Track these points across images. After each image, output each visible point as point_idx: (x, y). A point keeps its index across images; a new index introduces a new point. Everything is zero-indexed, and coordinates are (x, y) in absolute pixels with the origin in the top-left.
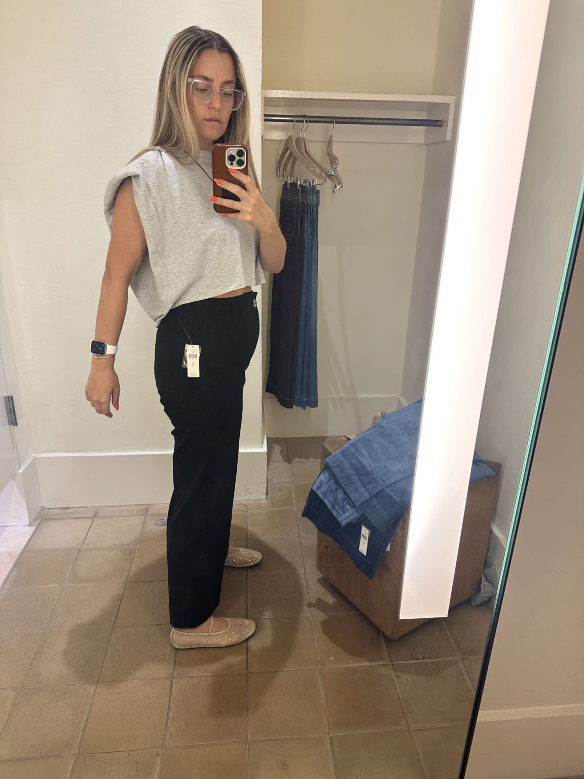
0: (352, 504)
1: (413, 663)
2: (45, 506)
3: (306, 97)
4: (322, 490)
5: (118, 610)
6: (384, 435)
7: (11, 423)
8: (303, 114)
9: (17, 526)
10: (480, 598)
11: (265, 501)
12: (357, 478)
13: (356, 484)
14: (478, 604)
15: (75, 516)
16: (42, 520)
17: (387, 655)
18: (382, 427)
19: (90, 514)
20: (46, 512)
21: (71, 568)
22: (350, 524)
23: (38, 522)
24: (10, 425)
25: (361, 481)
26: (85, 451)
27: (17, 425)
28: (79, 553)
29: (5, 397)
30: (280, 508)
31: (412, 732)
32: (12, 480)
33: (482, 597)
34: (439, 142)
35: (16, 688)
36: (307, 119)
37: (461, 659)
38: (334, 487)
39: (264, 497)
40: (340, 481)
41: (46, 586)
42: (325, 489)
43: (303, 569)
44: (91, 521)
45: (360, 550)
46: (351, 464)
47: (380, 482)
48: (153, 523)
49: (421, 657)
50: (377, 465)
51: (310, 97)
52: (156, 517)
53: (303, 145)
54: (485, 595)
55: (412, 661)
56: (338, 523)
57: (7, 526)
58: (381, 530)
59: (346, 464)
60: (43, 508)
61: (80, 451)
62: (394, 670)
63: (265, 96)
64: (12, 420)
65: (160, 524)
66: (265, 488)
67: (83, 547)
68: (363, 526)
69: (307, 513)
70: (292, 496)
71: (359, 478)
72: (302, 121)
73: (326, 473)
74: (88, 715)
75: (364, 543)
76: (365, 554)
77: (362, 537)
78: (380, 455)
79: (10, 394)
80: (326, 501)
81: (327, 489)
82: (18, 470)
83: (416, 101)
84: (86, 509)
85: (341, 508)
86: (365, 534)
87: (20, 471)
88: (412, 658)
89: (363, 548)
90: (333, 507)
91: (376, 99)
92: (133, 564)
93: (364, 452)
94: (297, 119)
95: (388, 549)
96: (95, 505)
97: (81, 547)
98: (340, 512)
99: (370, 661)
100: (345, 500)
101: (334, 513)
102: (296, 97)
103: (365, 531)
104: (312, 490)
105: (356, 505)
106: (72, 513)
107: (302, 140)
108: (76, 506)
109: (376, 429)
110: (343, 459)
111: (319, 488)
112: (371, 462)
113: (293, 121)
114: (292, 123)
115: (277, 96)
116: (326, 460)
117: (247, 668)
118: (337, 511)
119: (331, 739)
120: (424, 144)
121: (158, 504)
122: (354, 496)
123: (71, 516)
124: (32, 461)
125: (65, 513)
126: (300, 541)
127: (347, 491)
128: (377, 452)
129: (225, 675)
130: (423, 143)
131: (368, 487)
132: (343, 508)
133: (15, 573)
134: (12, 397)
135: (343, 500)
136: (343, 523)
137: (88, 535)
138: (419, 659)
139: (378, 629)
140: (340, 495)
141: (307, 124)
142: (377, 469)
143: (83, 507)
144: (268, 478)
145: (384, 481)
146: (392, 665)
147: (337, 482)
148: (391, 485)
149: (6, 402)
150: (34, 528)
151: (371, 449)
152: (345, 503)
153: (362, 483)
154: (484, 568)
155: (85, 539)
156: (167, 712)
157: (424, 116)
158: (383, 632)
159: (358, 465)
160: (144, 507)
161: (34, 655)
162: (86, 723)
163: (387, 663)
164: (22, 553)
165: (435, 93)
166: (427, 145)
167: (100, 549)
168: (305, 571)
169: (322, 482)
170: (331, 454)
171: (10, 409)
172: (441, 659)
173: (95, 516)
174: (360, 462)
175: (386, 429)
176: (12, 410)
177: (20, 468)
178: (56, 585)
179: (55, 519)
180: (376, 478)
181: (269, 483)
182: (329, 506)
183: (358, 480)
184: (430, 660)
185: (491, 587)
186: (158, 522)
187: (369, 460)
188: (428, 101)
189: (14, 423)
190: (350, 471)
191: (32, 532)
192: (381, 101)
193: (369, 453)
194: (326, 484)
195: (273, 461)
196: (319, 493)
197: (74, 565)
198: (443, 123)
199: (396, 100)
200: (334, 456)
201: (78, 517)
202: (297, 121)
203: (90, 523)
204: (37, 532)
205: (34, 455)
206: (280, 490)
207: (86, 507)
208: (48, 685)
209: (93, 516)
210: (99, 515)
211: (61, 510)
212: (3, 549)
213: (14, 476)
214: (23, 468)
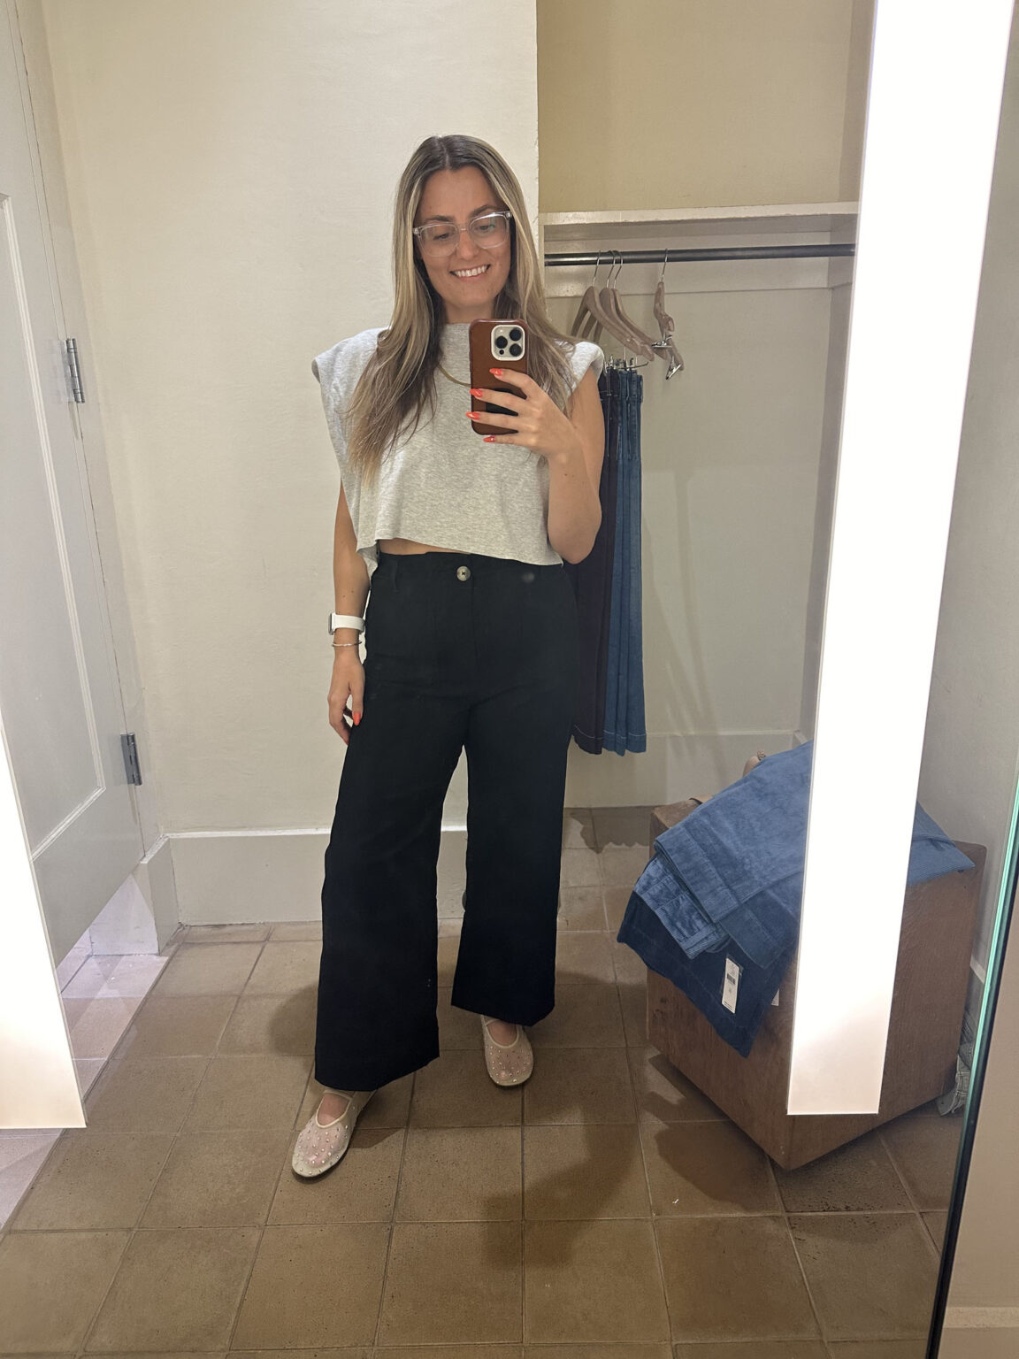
0: (706, 919)
1: (828, 1217)
2: (184, 922)
3: (616, 221)
4: (652, 893)
5: (302, 1102)
6: (762, 794)
7: (131, 779)
8: (613, 250)
9: (139, 955)
10: (954, 1099)
12: (714, 870)
13: (713, 882)
14: (950, 1112)
15: (234, 940)
16: (180, 946)
17: (778, 1199)
18: (760, 780)
19: (259, 937)
20: (186, 931)
21: (225, 1026)
22: (703, 954)
23: (173, 948)
24: (129, 783)
25: (721, 876)
26: (251, 828)
27: (140, 783)
28: (238, 1002)
29: (122, 737)
30: (583, 932)
31: (826, 1345)
32: (131, 876)
33: (958, 1098)
35: (130, 1229)
36: (618, 258)
37: (921, 1213)
38: (673, 887)
40: (685, 877)
41: (183, 1057)
42: (657, 891)
43: (624, 1040)
44: (260, 948)
45: (723, 1003)
46: (702, 846)
47: (757, 878)
49: (842, 1207)
50: (752, 848)
51: (623, 221)
53: (612, 301)
54: (963, 1094)
55: (826, 1213)
56: (682, 953)
57: (122, 955)
58: (762, 966)
59: (694, 845)
60: (182, 925)
61: (242, 827)
62: (792, 1228)
63: (546, 224)
64: (133, 776)
67: (246, 992)
68: (727, 960)
69: (627, 935)
70: (603, 910)
71: (718, 872)
72: (610, 262)
73: (658, 862)
74: (248, 1281)
75: (730, 991)
76: (734, 1012)
77: (726, 980)
78: (756, 830)
79: (130, 732)
80: (658, 912)
81: (661, 891)
82: (141, 860)
83: (810, 213)
84: (252, 927)
85: (687, 925)
86: (733, 973)
87: (145, 861)
88: (826, 1208)
89: (729, 999)
90: (673, 924)
91: (738, 216)
93: (727, 824)
94: (601, 258)
95: (776, 1002)
96: (266, 921)
97: (243, 991)
98: (686, 933)
99: (747, 1209)
100: (693, 911)
101: (675, 935)
102: (598, 222)
103: (732, 969)
104: (634, 893)
105: (714, 920)
106: (229, 934)
107: (611, 293)
108: (235, 923)
109: (748, 783)
110: (688, 836)
111: (645, 889)
112: (739, 842)
113: (594, 263)
114: (594, 266)
115: (567, 223)
116: (657, 838)
117: (523, 1213)
118: (679, 931)
119: (675, 1349)
120: (828, 289)
122: (708, 903)
123: (226, 940)
124: (163, 846)
125: (218, 934)
126: (618, 991)
127: (696, 894)
128: (750, 825)
130: (826, 286)
131: (734, 888)
132: (691, 926)
133: (134, 1033)
134: (133, 737)
135: (690, 912)
136: (691, 953)
137: (255, 971)
138: (838, 1210)
139: (762, 1151)
140: (685, 903)
141: (619, 265)
142: (752, 855)
143: (248, 924)
145: (764, 877)
146: (789, 1218)
147: (678, 879)
148: (777, 883)
149: (123, 744)
150: (166, 959)
151: (741, 820)
152: (693, 917)
153: (725, 880)
154: (961, 1044)
155: (249, 978)
156: (381, 1282)
157: (824, 240)
158: (769, 1156)
159: (717, 847)
161: (160, 1174)
162: (244, 1295)
163: (780, 1214)
164: (146, 999)
165: (843, 198)
166: (833, 289)
167: (273, 996)
168: (627, 1043)
169: (651, 878)
170: (667, 829)
171: (130, 756)
172: (882, 1212)
173: (267, 939)
174: (719, 842)
175: (766, 784)
176: (133, 758)
177: (144, 856)
178: (200, 1056)
179: (200, 944)
180: (750, 872)
182: (665, 922)
183: (717, 875)
184: (861, 1213)
187: (736, 839)
188: (829, 213)
189: (136, 779)
190: (700, 857)
191: (162, 965)
193: (737, 826)
194: (658, 881)
195: (570, 848)
196: (645, 897)
197: (230, 1021)
200: (672, 832)
201: (238, 940)
202: (601, 262)
203: (259, 953)
204: (171, 965)
205: (168, 835)
206: (580, 898)
207: (252, 924)
208: (183, 1227)
209: (263, 939)
210: (273, 938)
211: (210, 929)
212: (115, 994)
213: (134, 870)
214: (150, 856)
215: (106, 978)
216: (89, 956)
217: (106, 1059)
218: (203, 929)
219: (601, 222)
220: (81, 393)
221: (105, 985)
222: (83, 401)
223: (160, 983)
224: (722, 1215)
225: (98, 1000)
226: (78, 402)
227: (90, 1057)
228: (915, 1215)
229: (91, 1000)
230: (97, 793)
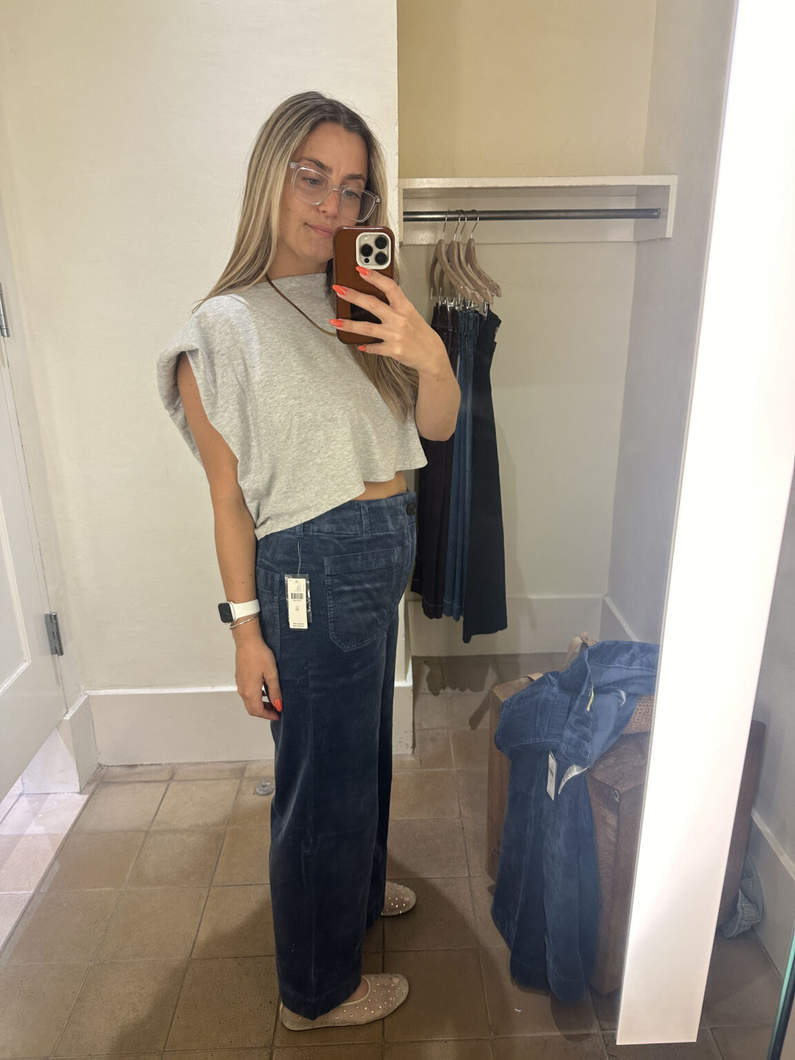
2: (103, 763)
3: (463, 186)
7: (54, 649)
8: (459, 209)
9: (64, 793)
10: (737, 927)
11: (410, 759)
14: (734, 935)
15: (143, 779)
16: (98, 784)
17: (594, 1018)
19: (165, 776)
20: (104, 771)
21: (134, 861)
23: (92, 787)
24: (52, 654)
26: (157, 686)
27: (62, 653)
28: (146, 837)
29: (46, 616)
30: (433, 770)
32: (56, 729)
33: (740, 926)
34: (655, 240)
35: (47, 1057)
36: (462, 216)
37: (711, 1029)
39: (410, 751)
41: (97, 890)
43: (467, 870)
44: (165, 788)
48: (252, 790)
51: (468, 186)
52: (256, 782)
53: (456, 252)
54: (744, 923)
57: (49, 794)
60: (100, 765)
61: (151, 685)
62: (607, 1045)
63: (404, 187)
64: (56, 648)
65: (261, 793)
66: (411, 738)
67: (153, 828)
70: (450, 751)
72: (456, 219)
79: (53, 611)
82: (64, 716)
83: (620, 184)
84: (159, 768)
87: (68, 717)
91: (562, 185)
92: (221, 855)
94: (449, 216)
96: (171, 761)
97: (150, 827)
102: (448, 186)
106: (140, 774)
107: (456, 245)
108: (145, 763)
113: (443, 219)
114: (443, 222)
115: (422, 186)
117: (383, 1035)
120: (634, 242)
121: (259, 761)
123: (137, 779)
124: (85, 701)
125: (130, 774)
126: (462, 825)
129: (349, 1044)
130: (632, 240)
133: (57, 867)
134: (55, 616)
137: (161, 808)
141: (462, 223)
143: (156, 765)
144: (415, 721)
146: (603, 1036)
149: (47, 623)
150: (86, 797)
155: (156, 815)
157: (631, 204)
160: (240, 765)
161: (74, 1002)
163: (596, 1032)
164: (68, 836)
165: (647, 172)
166: (638, 243)
167: (175, 831)
168: (469, 873)
171: (53, 632)
173: (171, 778)
176: (55, 634)
177: (67, 712)
178: (113, 889)
179: (116, 783)
181: (416, 729)
185: (753, 911)
186: (257, 790)
188: (637, 184)
189: (59, 651)
191: (83, 803)
192: (570, 187)
195: (423, 693)
197: (138, 856)
198: (660, 213)
199: (590, 184)
201: (147, 780)
202: (449, 219)
203: (164, 790)
204: (90, 803)
205: (88, 692)
206: (432, 739)
207: (159, 764)
208: (92, 1054)
209: (168, 778)
210: (177, 777)
211: (124, 769)
212: (40, 830)
213: (59, 724)
214: (71, 712)
215: (35, 815)
216: (21, 795)
217: (32, 892)
218: (119, 769)
219: (450, 187)
220: (7, 329)
221: (34, 822)
222: (8, 336)
223: (80, 820)
224: (549, 1034)
225: (27, 836)
226: (4, 336)
227: (19, 890)
228: (706, 1031)
229: (22, 835)
230: (23, 667)
